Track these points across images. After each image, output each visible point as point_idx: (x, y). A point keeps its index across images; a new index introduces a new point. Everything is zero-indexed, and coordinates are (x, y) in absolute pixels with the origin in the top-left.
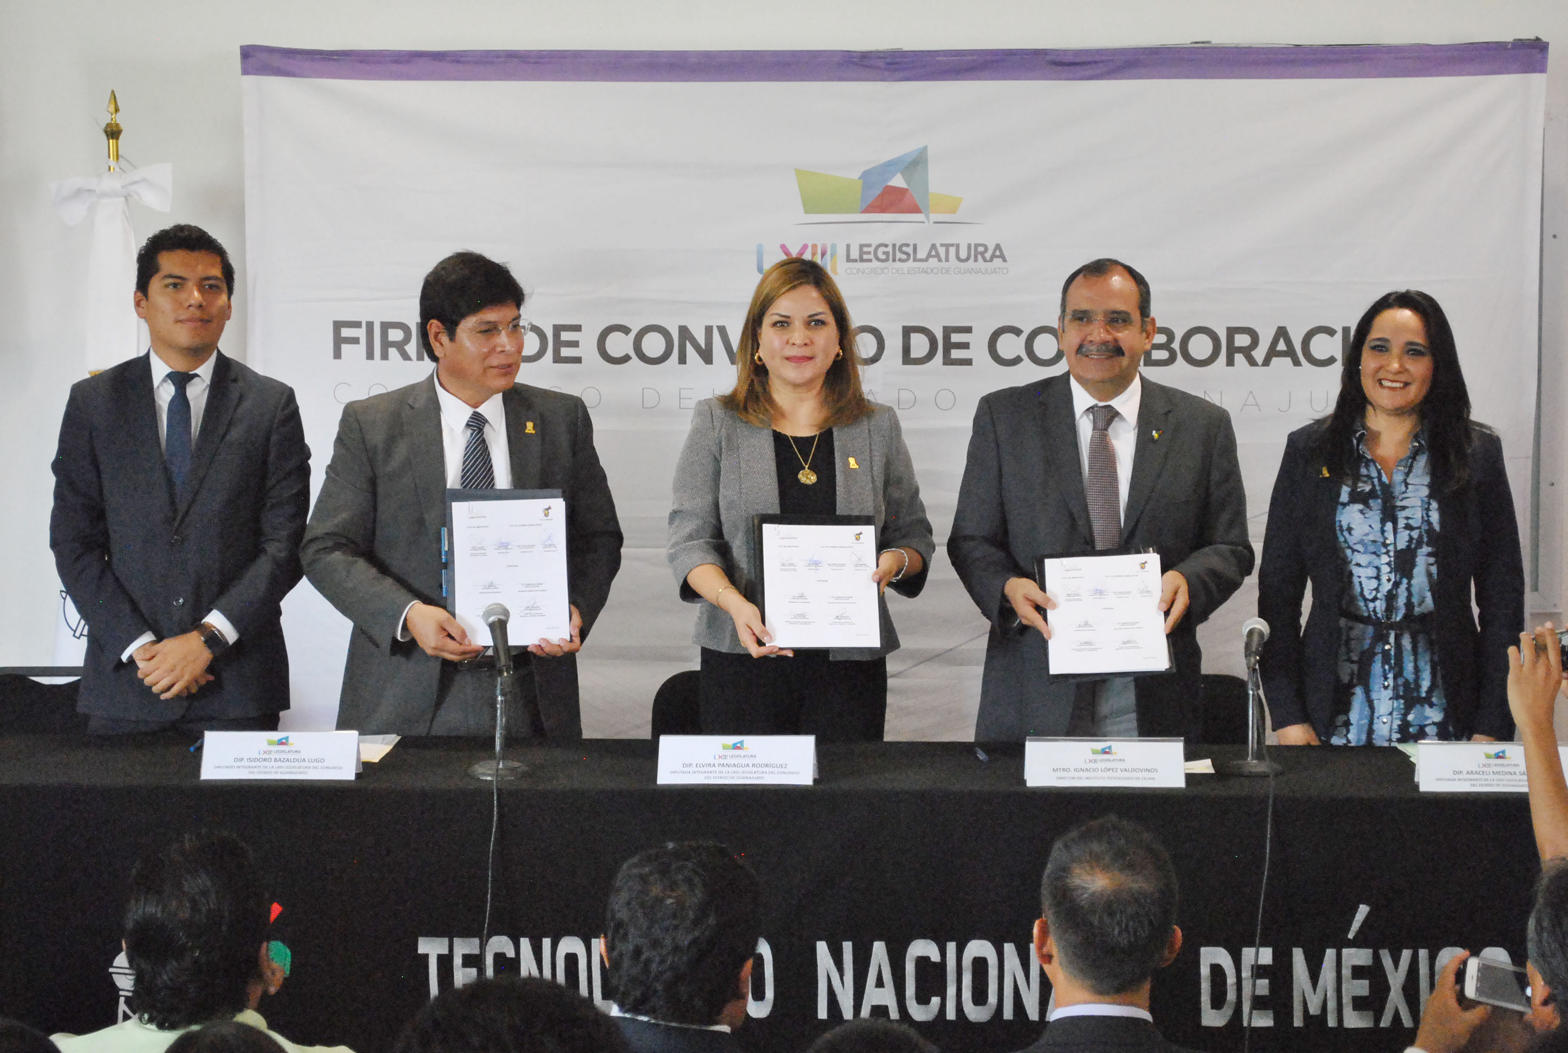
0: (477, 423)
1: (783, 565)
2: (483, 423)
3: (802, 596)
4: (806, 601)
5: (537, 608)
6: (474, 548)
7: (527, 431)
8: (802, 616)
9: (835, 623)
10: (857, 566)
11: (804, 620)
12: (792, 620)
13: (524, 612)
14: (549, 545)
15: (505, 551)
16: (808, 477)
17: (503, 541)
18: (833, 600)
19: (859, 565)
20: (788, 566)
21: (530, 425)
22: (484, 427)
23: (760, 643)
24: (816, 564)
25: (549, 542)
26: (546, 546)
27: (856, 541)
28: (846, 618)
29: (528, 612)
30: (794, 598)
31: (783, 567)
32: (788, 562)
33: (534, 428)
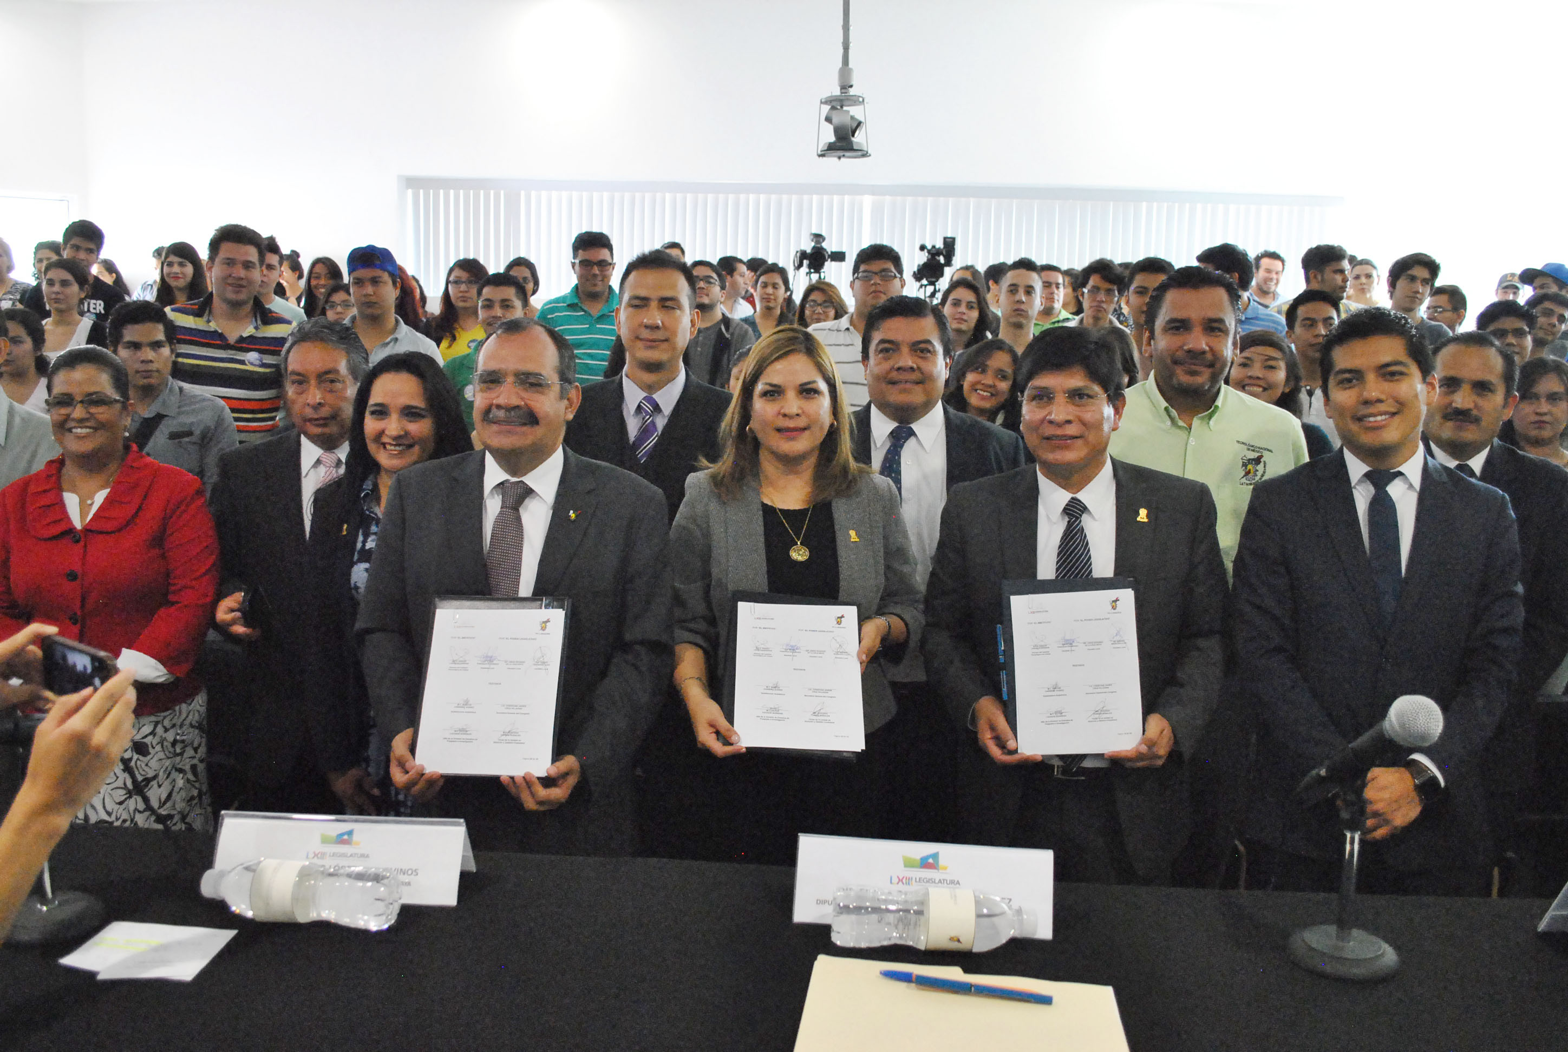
0: (1074, 511)
1: (757, 649)
2: (1080, 510)
3: (776, 687)
4: (780, 692)
5: (1106, 712)
6: (1036, 647)
7: (1138, 519)
8: (775, 710)
9: (811, 721)
10: (837, 653)
11: (777, 715)
12: (763, 715)
13: (1093, 717)
14: (1118, 642)
15: (1069, 648)
16: (799, 554)
17: (1067, 638)
18: (811, 693)
19: (841, 652)
20: (762, 651)
21: (1143, 513)
22: (1081, 516)
23: (727, 742)
24: (793, 649)
25: (1118, 638)
26: (1114, 643)
27: (837, 626)
28: (824, 714)
29: (1097, 716)
30: (767, 688)
31: (757, 652)
32: (763, 646)
33: (1148, 516)
